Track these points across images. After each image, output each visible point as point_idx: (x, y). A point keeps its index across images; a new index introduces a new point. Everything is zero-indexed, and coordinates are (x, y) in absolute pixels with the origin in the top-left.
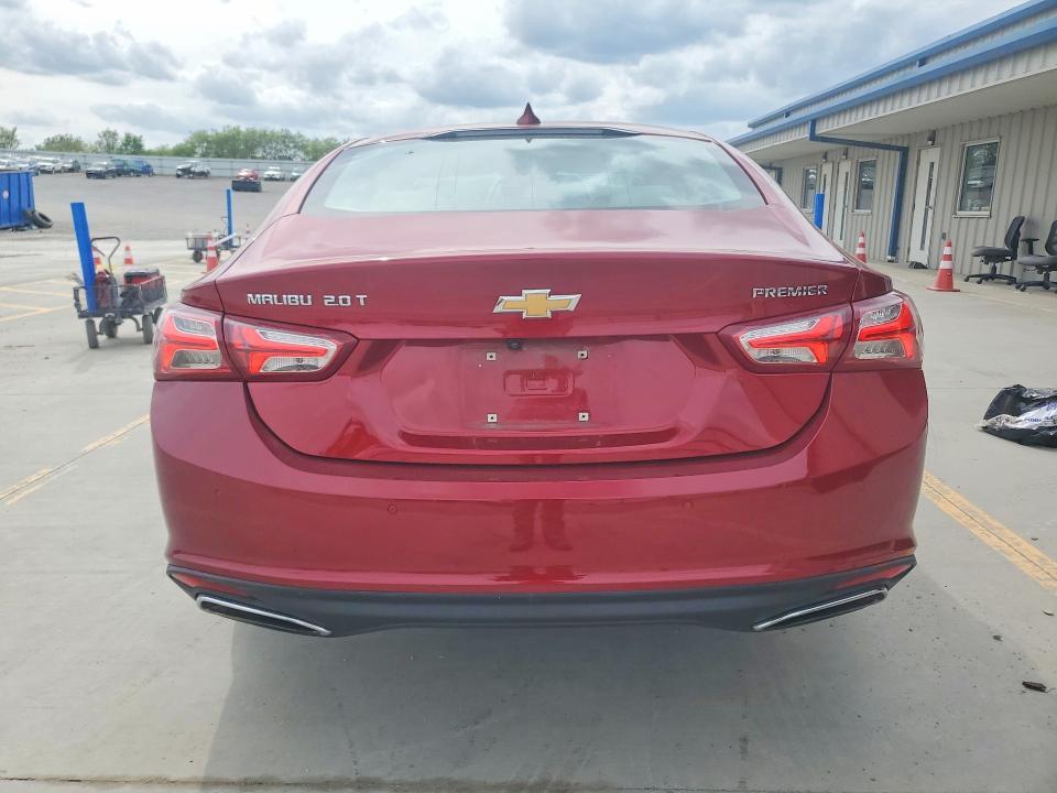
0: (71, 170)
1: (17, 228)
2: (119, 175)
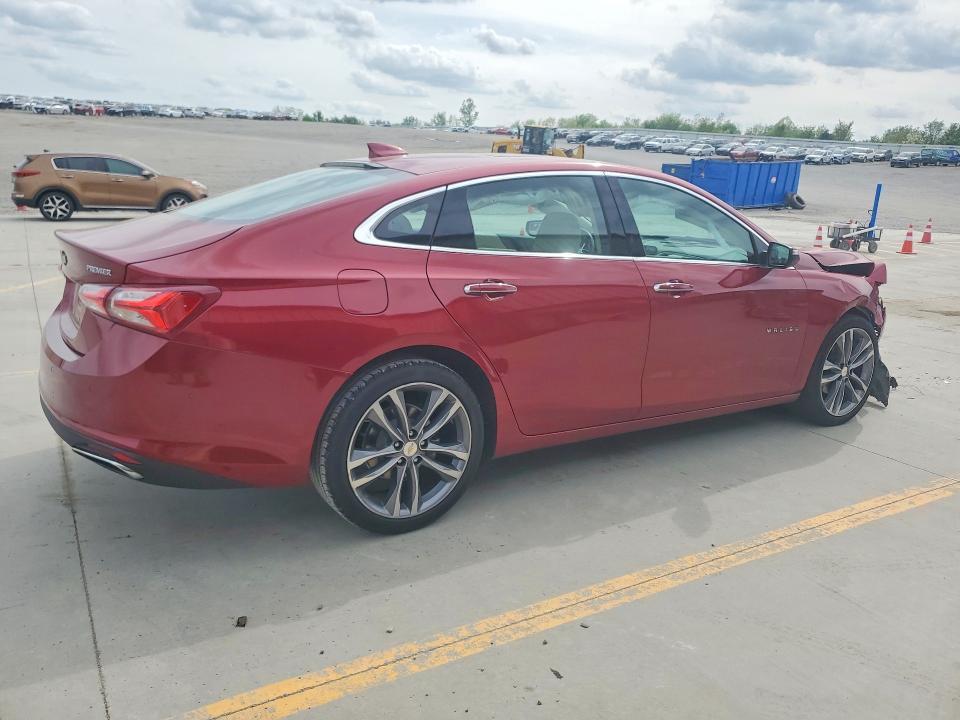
0: (882, 159)
1: (775, 208)
2: (925, 164)
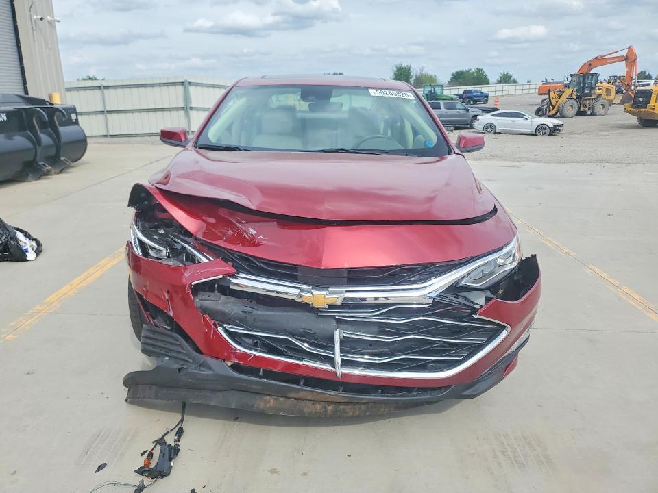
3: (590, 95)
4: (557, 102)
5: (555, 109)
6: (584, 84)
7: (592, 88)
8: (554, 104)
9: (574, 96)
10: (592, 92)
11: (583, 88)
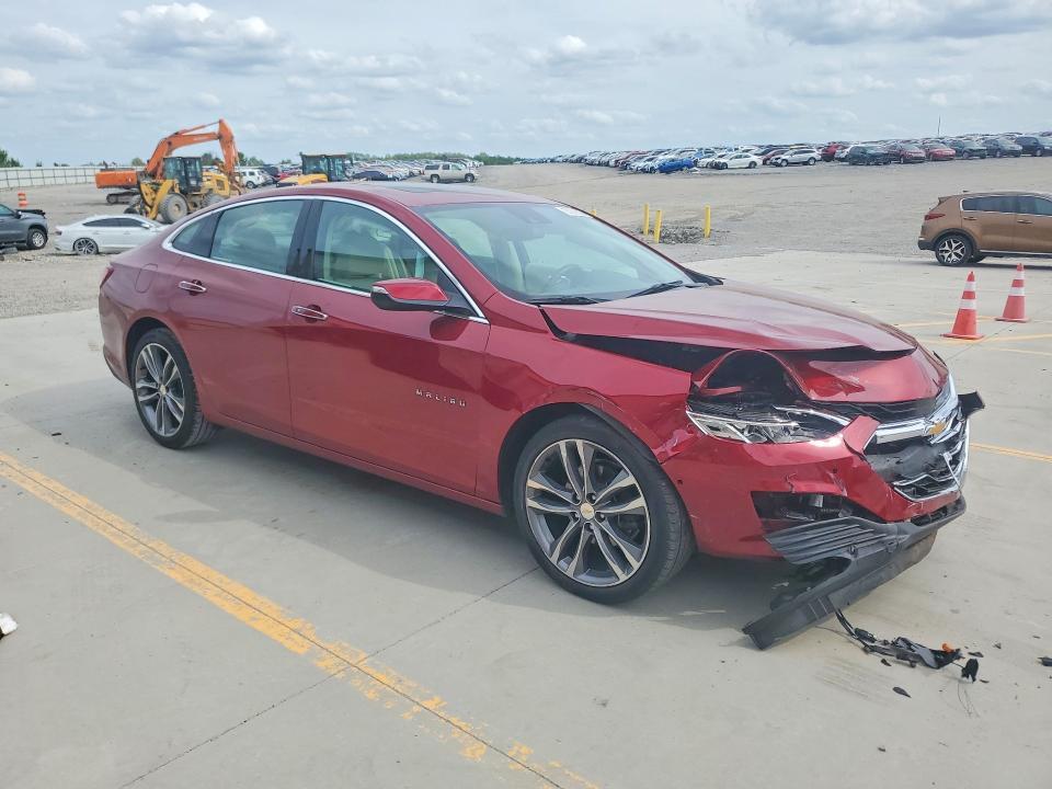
3: (198, 189)
4: (154, 199)
5: (154, 209)
6: (186, 173)
7: (199, 180)
8: (150, 202)
9: (177, 191)
10: (200, 184)
11: (187, 179)
